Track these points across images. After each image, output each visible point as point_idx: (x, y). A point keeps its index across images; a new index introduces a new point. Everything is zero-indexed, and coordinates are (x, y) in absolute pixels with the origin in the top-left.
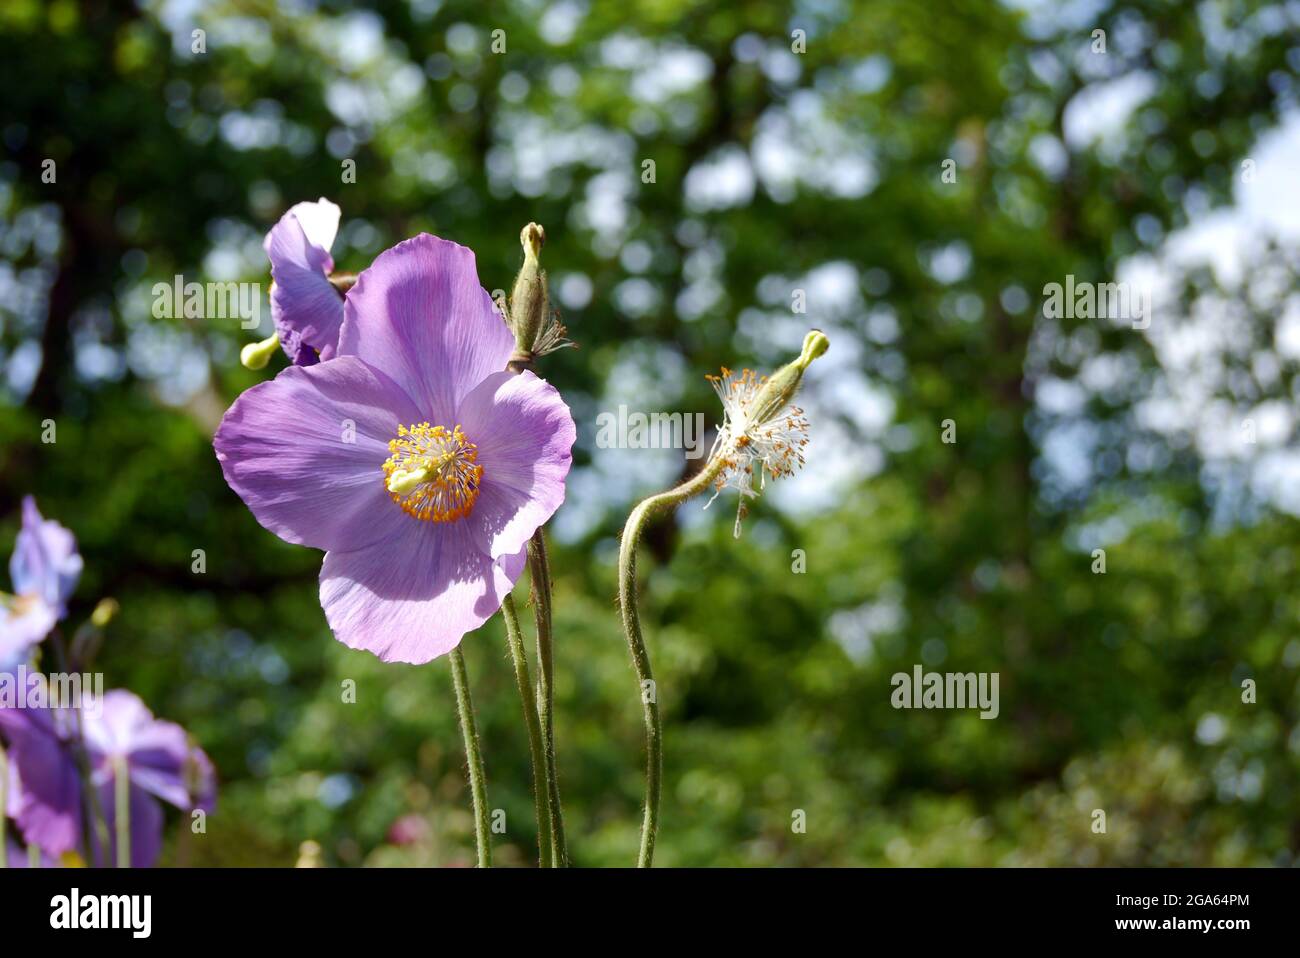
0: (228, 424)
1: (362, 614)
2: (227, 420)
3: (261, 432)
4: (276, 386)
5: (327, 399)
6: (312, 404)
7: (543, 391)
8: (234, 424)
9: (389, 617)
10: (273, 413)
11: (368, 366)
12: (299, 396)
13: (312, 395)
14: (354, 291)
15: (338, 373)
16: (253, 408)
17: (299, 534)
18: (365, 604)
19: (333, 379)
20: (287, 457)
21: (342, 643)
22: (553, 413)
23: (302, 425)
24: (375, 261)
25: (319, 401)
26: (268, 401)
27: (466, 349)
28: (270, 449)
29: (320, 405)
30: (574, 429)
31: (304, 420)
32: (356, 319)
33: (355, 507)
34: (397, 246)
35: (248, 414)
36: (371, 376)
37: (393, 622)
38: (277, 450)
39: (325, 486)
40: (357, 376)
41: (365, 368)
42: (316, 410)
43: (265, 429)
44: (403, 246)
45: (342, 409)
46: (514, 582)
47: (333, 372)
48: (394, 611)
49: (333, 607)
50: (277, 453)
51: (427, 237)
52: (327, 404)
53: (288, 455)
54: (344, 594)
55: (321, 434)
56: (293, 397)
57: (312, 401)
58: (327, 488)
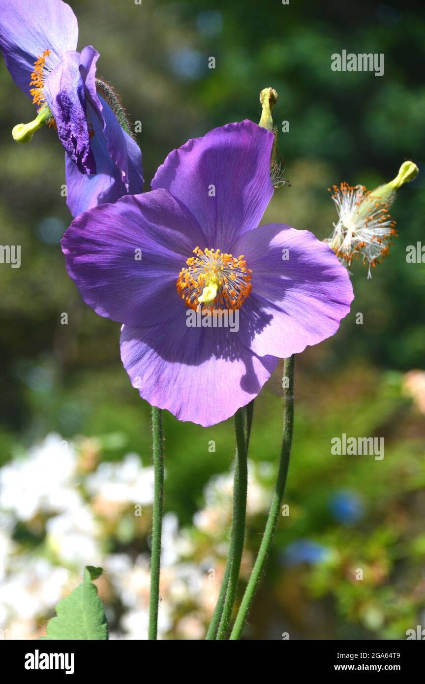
0: (74, 228)
1: (154, 378)
2: (73, 226)
3: (93, 236)
4: (115, 207)
5: (145, 220)
6: (134, 221)
7: (324, 252)
8: (78, 229)
9: (172, 381)
10: (105, 224)
11: (175, 198)
12: (126, 215)
13: (136, 215)
14: (183, 148)
15: (156, 201)
16: (95, 220)
17: (107, 311)
18: (155, 369)
19: (152, 206)
20: (106, 254)
21: (144, 400)
22: (333, 270)
23: (120, 233)
24: (207, 134)
25: (140, 220)
26: (105, 216)
27: (255, 200)
28: (97, 247)
29: (140, 223)
30: (351, 288)
31: (124, 229)
32: (177, 167)
33: (147, 293)
34: (226, 126)
35: (89, 223)
36: (176, 205)
37: (176, 386)
38: (100, 249)
39: (127, 276)
40: (168, 204)
41: (173, 199)
42: (136, 226)
43: (97, 234)
44: (231, 126)
45: (154, 227)
46: (271, 373)
47: (153, 201)
48: (174, 377)
49: (133, 369)
50: (101, 251)
51: (250, 124)
52: (145, 222)
53: (107, 252)
54: (139, 359)
55: (132, 240)
56: (122, 215)
57: (135, 220)
58: (128, 278)
